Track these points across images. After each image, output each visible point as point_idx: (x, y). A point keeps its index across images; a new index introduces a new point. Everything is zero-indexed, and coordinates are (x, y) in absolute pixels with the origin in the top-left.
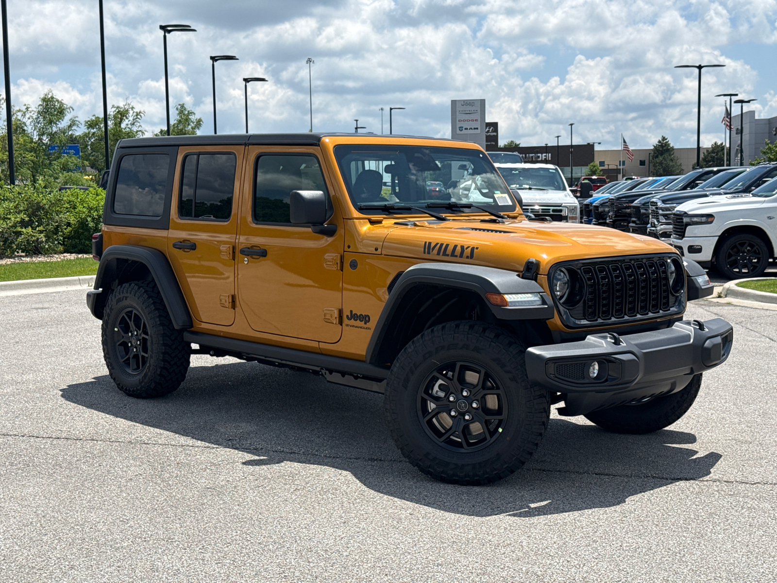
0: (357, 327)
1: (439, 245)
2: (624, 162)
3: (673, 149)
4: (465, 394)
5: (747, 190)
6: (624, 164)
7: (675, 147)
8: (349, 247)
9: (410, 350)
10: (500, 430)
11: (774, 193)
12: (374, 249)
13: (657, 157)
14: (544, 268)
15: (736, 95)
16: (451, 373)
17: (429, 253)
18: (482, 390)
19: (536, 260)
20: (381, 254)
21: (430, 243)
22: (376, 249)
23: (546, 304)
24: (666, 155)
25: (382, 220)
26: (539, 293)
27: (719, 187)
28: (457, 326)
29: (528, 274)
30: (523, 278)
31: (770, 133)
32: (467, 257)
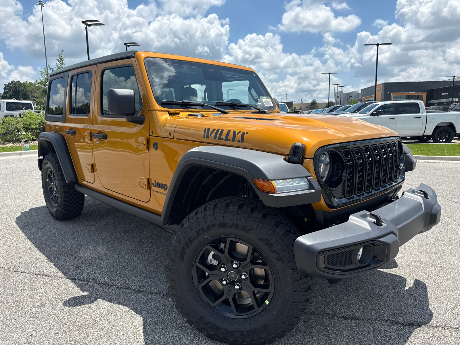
0: (159, 192)
1: (216, 130)
2: (302, 107)
3: (317, 103)
4: (235, 266)
5: (355, 112)
6: (302, 108)
7: (318, 103)
8: (152, 132)
9: (185, 226)
10: (267, 302)
11: (367, 112)
12: (169, 134)
13: (312, 105)
14: (310, 152)
15: (339, 84)
16: (224, 245)
17: (208, 137)
18: (250, 264)
19: (302, 144)
20: (174, 138)
21: (209, 129)
22: (170, 134)
23: (314, 189)
24: (315, 105)
25: (180, 112)
26: (306, 177)
27: (344, 111)
28: (227, 205)
29: (294, 158)
30: (289, 161)
31: (347, 98)
32: (239, 141)
